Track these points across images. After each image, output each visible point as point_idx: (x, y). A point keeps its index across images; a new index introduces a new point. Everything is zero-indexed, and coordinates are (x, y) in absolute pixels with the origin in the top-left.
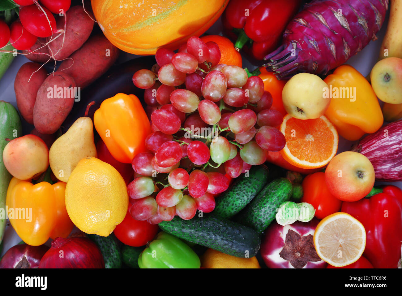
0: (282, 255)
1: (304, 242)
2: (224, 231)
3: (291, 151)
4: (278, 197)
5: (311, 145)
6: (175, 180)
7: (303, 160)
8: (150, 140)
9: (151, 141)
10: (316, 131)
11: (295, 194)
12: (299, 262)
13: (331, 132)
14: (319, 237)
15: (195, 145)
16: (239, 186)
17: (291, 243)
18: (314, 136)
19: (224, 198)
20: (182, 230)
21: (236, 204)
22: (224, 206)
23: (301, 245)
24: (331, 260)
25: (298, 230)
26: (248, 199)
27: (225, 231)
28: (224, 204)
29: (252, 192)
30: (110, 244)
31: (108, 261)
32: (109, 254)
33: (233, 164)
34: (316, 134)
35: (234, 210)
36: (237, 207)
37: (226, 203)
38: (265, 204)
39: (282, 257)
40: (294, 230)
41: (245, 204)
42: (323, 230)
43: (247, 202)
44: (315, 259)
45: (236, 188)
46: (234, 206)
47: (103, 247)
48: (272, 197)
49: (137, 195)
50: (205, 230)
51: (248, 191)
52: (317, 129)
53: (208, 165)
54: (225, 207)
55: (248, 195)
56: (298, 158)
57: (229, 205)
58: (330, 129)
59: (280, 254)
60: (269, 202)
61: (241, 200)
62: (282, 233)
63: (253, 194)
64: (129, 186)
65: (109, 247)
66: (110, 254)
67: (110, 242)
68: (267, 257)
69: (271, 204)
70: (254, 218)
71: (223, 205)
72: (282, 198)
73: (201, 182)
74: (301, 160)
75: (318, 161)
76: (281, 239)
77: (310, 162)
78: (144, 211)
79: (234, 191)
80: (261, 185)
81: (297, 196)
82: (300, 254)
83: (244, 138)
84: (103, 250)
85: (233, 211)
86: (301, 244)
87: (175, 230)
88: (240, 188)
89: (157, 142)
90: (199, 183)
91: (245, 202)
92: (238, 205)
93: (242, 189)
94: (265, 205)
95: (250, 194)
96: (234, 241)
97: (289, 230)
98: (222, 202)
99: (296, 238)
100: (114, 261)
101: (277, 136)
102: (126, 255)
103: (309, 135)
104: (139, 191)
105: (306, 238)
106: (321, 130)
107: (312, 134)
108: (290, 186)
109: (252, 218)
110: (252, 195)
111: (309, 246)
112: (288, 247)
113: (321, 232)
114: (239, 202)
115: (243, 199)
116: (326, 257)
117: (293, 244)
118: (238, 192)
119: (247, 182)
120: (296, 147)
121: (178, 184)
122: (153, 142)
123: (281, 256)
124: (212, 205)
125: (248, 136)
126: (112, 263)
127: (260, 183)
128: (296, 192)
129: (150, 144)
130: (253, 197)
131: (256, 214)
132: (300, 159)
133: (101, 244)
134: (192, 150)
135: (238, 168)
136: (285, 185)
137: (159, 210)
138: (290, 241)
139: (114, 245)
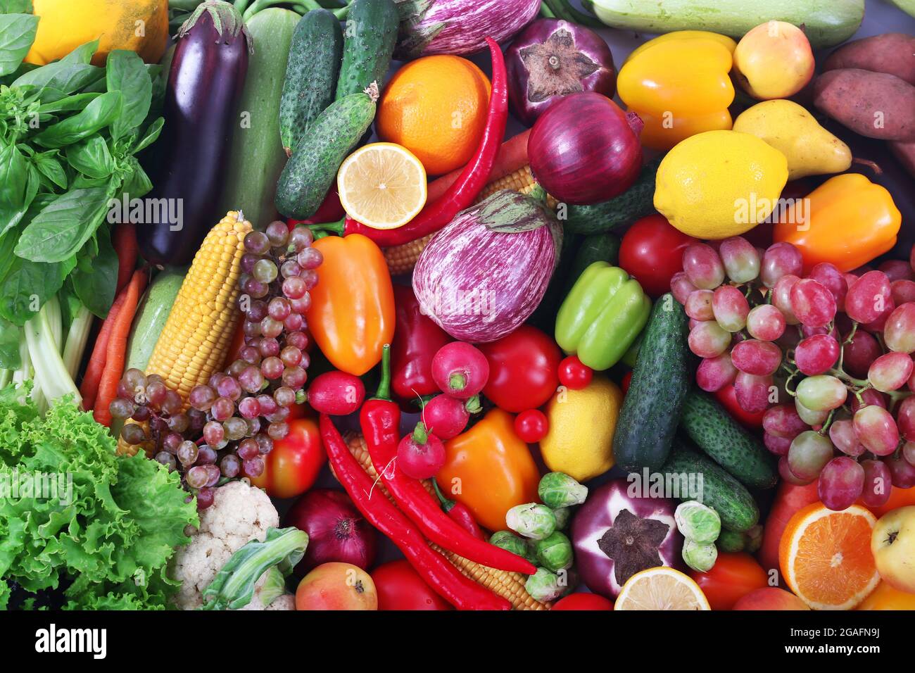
0: (624, 513)
1: (648, 552)
2: (665, 408)
3: (814, 523)
4: (728, 504)
5: (825, 562)
6: (768, 316)
7: (799, 546)
8: (833, 270)
9: (830, 271)
10: (848, 572)
11: (729, 536)
12: (613, 543)
13: (847, 600)
14: (667, 576)
15: (832, 347)
16: (739, 435)
17: (645, 529)
18: (839, 567)
19: (716, 409)
20: (664, 334)
21: (707, 429)
22: (702, 409)
23: (644, 548)
24: (627, 598)
25: (668, 541)
26: (717, 452)
27: (664, 410)
28: (706, 410)
29: (730, 458)
30: (626, 213)
31: (596, 210)
32: (607, 211)
33: (791, 418)
34: (843, 572)
35: (696, 428)
36: (701, 431)
37: (708, 412)
38: (712, 480)
39: (620, 514)
40: (668, 535)
41: (707, 447)
42: (679, 583)
43: (712, 450)
44: (620, 572)
45: (736, 430)
46: (704, 427)
47: (621, 200)
48: (727, 493)
49: (730, 252)
50: (667, 374)
51: (732, 451)
52: (852, 573)
53: (790, 374)
54: (700, 410)
55: (725, 452)
56: (803, 537)
57: (705, 419)
58: (852, 597)
59: (625, 510)
60: (717, 489)
61: (716, 439)
62: (661, 514)
63: (728, 460)
64: (742, 240)
65: (621, 210)
66: (607, 214)
67: (628, 212)
68: (615, 489)
69: (713, 491)
70: (684, 463)
71: (704, 407)
72: (726, 511)
73: (764, 361)
74: (799, 542)
75: (797, 574)
76: (650, 512)
77: (796, 559)
78: (704, 266)
79: (730, 426)
80: (744, 474)
81: (726, 540)
82: (631, 543)
83: (843, 436)
84: (616, 200)
85: (693, 425)
86: (646, 547)
87: (661, 322)
88: (737, 437)
89: (830, 281)
90: (762, 358)
91: (712, 447)
92: (706, 434)
93: (735, 440)
94: (710, 482)
95: (727, 455)
96: (648, 427)
97: (668, 526)
98: (708, 406)
99: (654, 538)
100: (595, 220)
101: (851, 493)
102: (601, 242)
103: (842, 558)
104: (738, 257)
105: (657, 556)
106: (850, 580)
107: (842, 563)
108: (746, 525)
109: (683, 461)
110: (724, 458)
111: (643, 562)
112: (638, 523)
113: (675, 580)
114: (712, 436)
115: (717, 443)
116: (631, 590)
117: (645, 532)
118: (729, 434)
119: (747, 448)
120: (821, 534)
121: (759, 321)
122: (829, 277)
123: (621, 511)
124: (714, 385)
125: (848, 442)
126: (591, 217)
127: (748, 472)
128: (732, 538)
129: (825, 271)
130: (720, 461)
131: (693, 466)
132: (801, 540)
133: (627, 195)
134: (824, 343)
135: (782, 427)
136: (750, 517)
137: (706, 293)
138: (650, 528)
139: (623, 218)
